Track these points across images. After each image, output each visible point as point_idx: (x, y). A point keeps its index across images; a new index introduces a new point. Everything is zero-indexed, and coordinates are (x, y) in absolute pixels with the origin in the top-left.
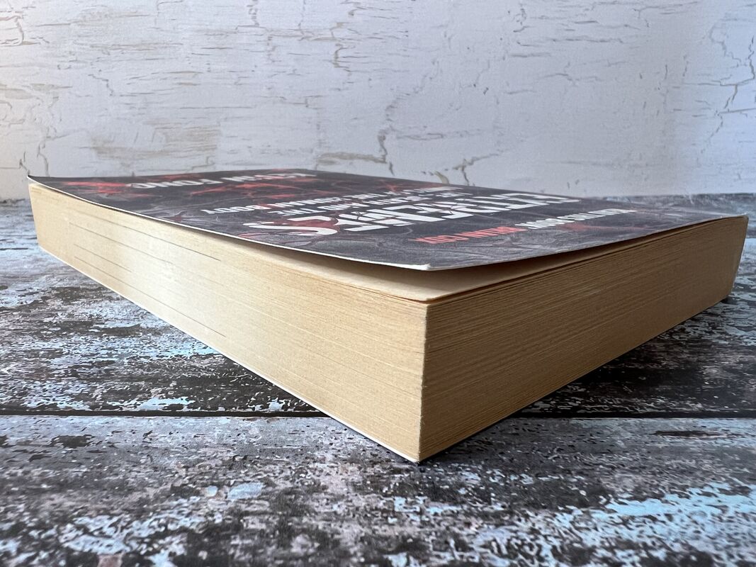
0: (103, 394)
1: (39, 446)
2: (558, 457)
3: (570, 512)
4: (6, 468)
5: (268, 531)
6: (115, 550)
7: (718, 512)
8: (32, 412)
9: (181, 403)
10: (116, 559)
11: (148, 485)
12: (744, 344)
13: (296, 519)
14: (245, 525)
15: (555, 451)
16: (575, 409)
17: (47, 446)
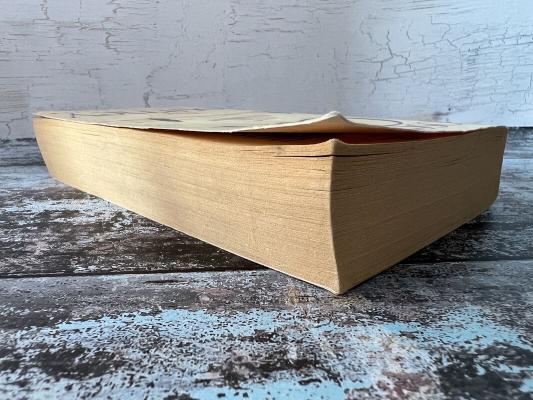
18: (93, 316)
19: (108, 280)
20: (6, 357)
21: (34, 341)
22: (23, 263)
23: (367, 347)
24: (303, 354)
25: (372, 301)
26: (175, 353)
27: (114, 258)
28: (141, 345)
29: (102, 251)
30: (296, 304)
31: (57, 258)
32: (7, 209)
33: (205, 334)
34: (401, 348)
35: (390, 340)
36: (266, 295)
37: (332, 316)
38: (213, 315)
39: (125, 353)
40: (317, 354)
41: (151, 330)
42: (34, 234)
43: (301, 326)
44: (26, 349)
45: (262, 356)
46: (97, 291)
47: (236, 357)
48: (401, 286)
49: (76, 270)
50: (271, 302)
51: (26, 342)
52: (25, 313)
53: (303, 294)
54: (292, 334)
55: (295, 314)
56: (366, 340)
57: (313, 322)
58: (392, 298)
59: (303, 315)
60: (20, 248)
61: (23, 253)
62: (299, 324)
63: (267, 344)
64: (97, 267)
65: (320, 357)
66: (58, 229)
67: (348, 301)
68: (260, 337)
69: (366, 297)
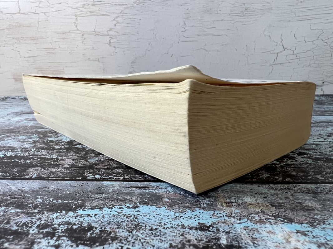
18: (98, 207)
19: (107, 184)
20: (48, 229)
21: (64, 220)
22: (58, 172)
23: (273, 239)
24: (231, 241)
25: (276, 208)
26: (148, 235)
27: (111, 171)
28: (127, 227)
29: (103, 166)
30: (225, 207)
31: (77, 170)
32: (49, 139)
33: (167, 224)
34: (297, 242)
35: (289, 235)
36: (205, 200)
37: (248, 217)
38: (171, 211)
39: (118, 231)
40: (240, 242)
41: (133, 218)
42: (64, 154)
43: (228, 222)
44: (59, 225)
45: (203, 240)
46: (100, 191)
47: (187, 240)
48: (295, 199)
49: (88, 177)
50: (208, 204)
51: (60, 221)
52: (58, 202)
53: (229, 201)
54: (223, 227)
55: (224, 214)
56: (273, 234)
57: (236, 220)
58: (289, 206)
59: (230, 215)
60: (56, 162)
61: (57, 165)
62: (227, 220)
63: (206, 232)
64: (100, 176)
65: (242, 243)
66: (77, 151)
67: (259, 207)
68: (201, 227)
69: (271, 205)
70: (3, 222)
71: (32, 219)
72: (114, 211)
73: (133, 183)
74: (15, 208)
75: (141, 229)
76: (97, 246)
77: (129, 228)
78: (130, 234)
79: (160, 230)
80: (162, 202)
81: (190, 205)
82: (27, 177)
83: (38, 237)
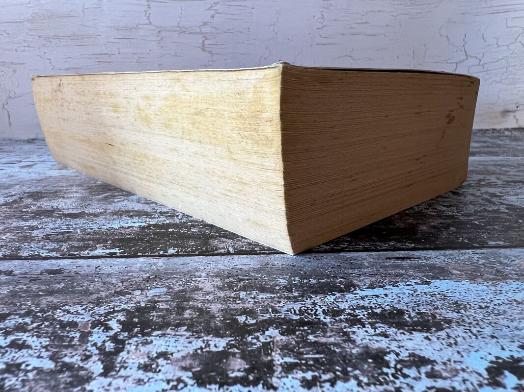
0: (67, 248)
1: (34, 275)
2: (331, 271)
3: (334, 295)
4: (16, 286)
5: (171, 308)
6: (86, 320)
7: (411, 292)
8: (26, 258)
9: (116, 251)
10: (88, 324)
11: (101, 291)
12: (445, 214)
13: (186, 303)
14: (158, 307)
15: (330, 268)
16: (343, 248)
17: (38, 275)
18: (376, 285)
19: (351, 256)
52: (313, 282)
70: (267, 310)
71: (304, 304)
72: (403, 289)
73: (385, 253)
74: (261, 292)
75: (468, 308)
76: (436, 331)
77: (449, 307)
78: (460, 314)
79: (493, 308)
80: (454, 275)
81: (494, 276)
82: (222, 251)
83: (343, 326)
